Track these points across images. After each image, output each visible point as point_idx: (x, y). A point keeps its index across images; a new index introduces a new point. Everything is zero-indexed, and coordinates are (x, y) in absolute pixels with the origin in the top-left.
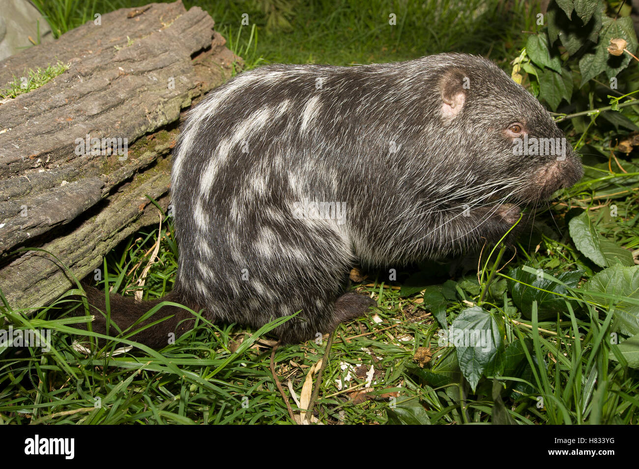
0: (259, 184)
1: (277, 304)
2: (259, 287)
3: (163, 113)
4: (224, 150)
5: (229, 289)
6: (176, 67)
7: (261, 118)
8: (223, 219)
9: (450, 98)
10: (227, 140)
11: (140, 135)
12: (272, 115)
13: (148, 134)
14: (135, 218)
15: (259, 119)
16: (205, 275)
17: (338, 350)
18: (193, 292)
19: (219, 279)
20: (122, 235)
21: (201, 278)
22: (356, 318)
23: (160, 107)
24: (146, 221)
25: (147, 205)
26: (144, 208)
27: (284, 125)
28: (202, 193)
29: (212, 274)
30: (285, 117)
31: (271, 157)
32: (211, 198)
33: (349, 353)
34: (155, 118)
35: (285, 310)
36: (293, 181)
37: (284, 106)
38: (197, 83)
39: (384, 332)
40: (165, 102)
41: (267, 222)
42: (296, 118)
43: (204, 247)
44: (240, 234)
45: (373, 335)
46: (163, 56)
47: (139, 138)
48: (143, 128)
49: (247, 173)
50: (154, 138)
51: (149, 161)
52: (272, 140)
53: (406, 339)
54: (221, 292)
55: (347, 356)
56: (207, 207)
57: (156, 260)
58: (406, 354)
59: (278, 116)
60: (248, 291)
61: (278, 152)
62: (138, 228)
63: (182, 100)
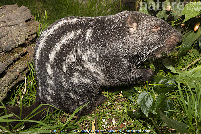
0: (73, 58)
1: (78, 101)
2: (72, 95)
3: (20, 40)
4: (58, 46)
5: (61, 98)
6: (21, 25)
7: (71, 35)
8: (60, 71)
9: (132, 25)
10: (59, 43)
11: (13, 48)
12: (75, 34)
13: (16, 47)
14: (16, 78)
15: (70, 35)
16: (51, 93)
17: (99, 115)
18: (45, 100)
19: (57, 94)
20: (13, 85)
21: (49, 94)
22: (102, 104)
23: (19, 37)
24: (20, 79)
25: (20, 73)
26: (19, 74)
27: (80, 38)
28: (50, 62)
29: (53, 92)
30: (80, 35)
31: (76, 49)
32: (54, 64)
33: (104, 115)
34: (18, 42)
35: (81, 103)
36: (84, 57)
37: (80, 31)
38: (29, 30)
39: (112, 107)
40: (20, 36)
41: (77, 70)
42: (84, 35)
43: (51, 82)
44: (66, 76)
45: (109, 108)
46: (16, 21)
47: (13, 49)
48: (14, 45)
49: (68, 54)
50: (18, 49)
51: (18, 57)
52: (76, 43)
53: (120, 108)
54: (57, 99)
55: (103, 116)
56: (52, 67)
57: (26, 93)
58: (123, 112)
59: (78, 34)
60: (68, 97)
61: (78, 47)
62: (17, 82)
63: (25, 36)
